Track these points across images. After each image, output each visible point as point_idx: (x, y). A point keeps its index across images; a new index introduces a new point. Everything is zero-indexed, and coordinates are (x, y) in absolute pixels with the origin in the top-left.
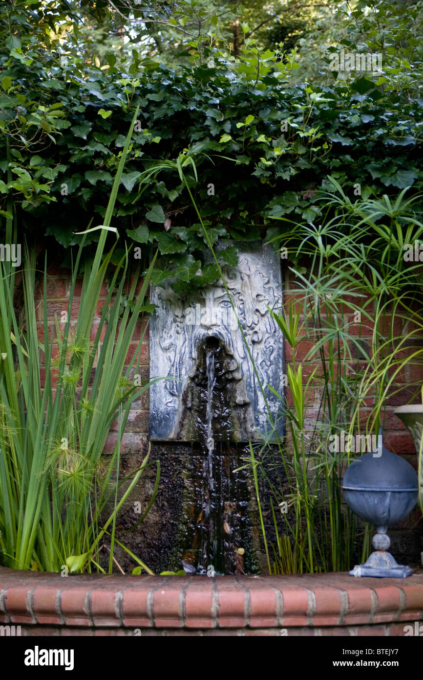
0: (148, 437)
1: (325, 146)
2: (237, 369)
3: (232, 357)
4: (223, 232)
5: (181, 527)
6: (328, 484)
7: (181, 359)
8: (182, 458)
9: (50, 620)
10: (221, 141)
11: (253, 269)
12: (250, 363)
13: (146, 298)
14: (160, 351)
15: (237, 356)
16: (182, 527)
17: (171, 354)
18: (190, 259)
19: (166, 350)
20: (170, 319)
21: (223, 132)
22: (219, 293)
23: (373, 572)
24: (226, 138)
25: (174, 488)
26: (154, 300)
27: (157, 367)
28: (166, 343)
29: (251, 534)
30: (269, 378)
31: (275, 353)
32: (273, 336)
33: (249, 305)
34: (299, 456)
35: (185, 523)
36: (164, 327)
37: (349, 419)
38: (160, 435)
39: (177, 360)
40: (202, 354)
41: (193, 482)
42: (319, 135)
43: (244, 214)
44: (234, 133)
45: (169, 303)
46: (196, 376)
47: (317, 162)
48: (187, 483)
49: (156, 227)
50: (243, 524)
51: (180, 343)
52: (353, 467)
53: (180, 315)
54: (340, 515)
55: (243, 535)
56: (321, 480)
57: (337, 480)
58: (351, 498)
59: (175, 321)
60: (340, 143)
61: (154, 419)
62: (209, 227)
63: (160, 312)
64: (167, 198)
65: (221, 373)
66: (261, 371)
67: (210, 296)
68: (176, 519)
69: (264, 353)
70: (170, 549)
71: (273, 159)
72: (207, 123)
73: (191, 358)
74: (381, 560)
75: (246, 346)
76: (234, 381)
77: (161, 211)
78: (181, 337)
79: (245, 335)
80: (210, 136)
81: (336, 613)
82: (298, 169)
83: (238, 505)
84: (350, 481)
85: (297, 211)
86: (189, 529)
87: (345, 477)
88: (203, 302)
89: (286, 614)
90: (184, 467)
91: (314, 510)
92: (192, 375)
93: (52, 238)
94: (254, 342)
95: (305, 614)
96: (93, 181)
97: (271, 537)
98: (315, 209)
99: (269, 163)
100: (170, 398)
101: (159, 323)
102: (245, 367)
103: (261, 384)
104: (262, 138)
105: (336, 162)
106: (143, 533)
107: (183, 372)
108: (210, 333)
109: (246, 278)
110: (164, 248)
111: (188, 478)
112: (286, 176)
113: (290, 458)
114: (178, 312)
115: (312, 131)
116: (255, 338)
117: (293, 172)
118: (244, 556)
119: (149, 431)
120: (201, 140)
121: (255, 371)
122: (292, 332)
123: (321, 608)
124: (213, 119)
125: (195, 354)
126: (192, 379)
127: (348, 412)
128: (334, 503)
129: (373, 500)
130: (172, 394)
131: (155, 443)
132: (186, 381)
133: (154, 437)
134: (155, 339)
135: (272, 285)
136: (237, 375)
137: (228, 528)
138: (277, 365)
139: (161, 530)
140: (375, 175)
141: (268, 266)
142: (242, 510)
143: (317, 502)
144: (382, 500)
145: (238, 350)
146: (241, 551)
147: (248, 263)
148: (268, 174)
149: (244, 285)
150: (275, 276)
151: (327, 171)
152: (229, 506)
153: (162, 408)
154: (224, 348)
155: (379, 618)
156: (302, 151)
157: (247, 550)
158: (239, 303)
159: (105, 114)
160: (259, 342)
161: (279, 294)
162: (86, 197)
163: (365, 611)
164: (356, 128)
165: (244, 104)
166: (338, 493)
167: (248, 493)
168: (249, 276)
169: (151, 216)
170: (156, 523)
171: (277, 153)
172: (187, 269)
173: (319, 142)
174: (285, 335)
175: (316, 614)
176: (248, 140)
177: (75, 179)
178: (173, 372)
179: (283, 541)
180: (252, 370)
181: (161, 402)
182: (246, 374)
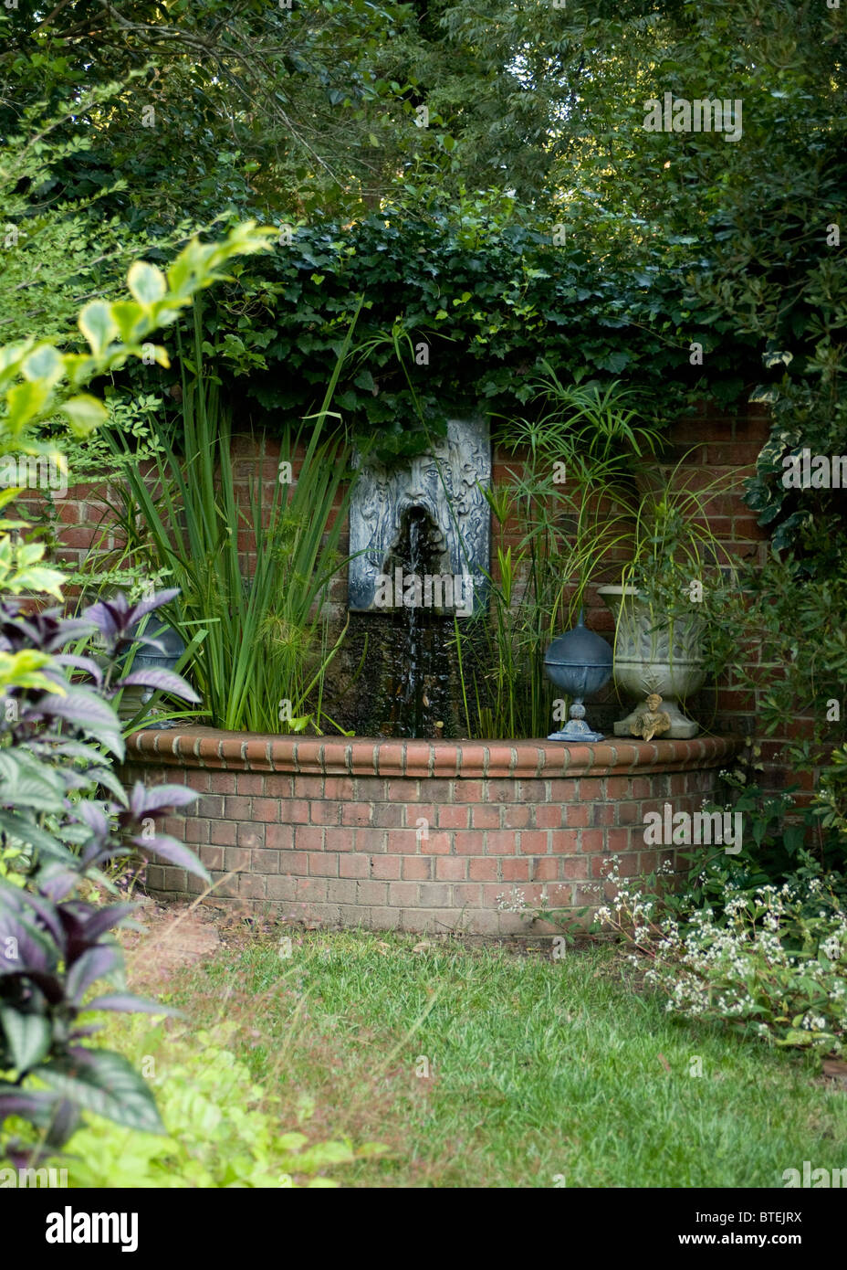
0: (346, 608)
1: (541, 324)
2: (442, 541)
3: (437, 528)
4: (433, 400)
5: (378, 699)
6: (530, 660)
7: (383, 527)
8: (381, 630)
9: (286, 768)
10: (438, 317)
11: (462, 438)
12: (456, 535)
13: (348, 463)
14: (361, 519)
15: (442, 528)
16: (381, 700)
17: (373, 523)
18: (398, 428)
19: (367, 518)
20: (373, 486)
21: (439, 308)
22: (426, 462)
23: (569, 737)
24: (442, 315)
25: (373, 660)
26: (356, 464)
27: (358, 535)
28: (368, 511)
29: (451, 707)
30: (474, 551)
31: (481, 526)
32: (480, 508)
33: (457, 476)
34: (504, 631)
35: (383, 696)
36: (366, 494)
37: (553, 599)
38: (359, 606)
39: (380, 529)
40: (406, 523)
41: (392, 655)
42: (535, 314)
43: (456, 384)
44: (451, 310)
45: (372, 468)
46: (399, 546)
47: (533, 340)
48: (386, 655)
49: (363, 394)
50: (442, 698)
51: (382, 511)
52: (555, 644)
53: (384, 482)
54: (541, 690)
55: (442, 709)
56: (524, 655)
57: (540, 655)
58: (552, 672)
59: (378, 488)
60: (554, 323)
61: (353, 589)
62: (418, 394)
63: (364, 478)
64: (376, 364)
65: (425, 545)
66: (466, 543)
67: (416, 465)
68: (374, 692)
69: (470, 525)
70: (367, 720)
71: (488, 335)
72: (424, 298)
73: (394, 527)
74: (576, 727)
75: (452, 516)
76: (439, 552)
77: (370, 377)
78: (384, 506)
79: (452, 506)
80: (427, 312)
81: (534, 767)
82: (512, 346)
83: (438, 679)
84: (550, 656)
85: (511, 389)
86: (388, 702)
87: (547, 652)
88: (409, 470)
89: (492, 767)
90: (383, 639)
91: (515, 684)
92: (394, 545)
93: (254, 399)
94: (460, 513)
95: (508, 767)
96: (305, 350)
97: (472, 709)
98: (529, 388)
99: (484, 341)
100: (370, 569)
101: (361, 489)
102: (450, 539)
103: (467, 556)
104: (478, 316)
105: (550, 340)
106: (339, 705)
107: (385, 542)
108: (416, 503)
109: (454, 447)
110: (373, 415)
111: (387, 650)
112: (501, 355)
113: (493, 632)
114: (382, 480)
115: (528, 308)
116: (462, 510)
117: (508, 349)
118: (443, 728)
119: (347, 601)
120: (416, 313)
121: (461, 543)
122: (500, 506)
123: (521, 763)
124: (430, 295)
125: (398, 524)
126: (394, 550)
127: (553, 592)
128: (536, 678)
129: (571, 674)
130: (373, 564)
131: (353, 614)
132: (387, 552)
133: (353, 608)
134: (356, 507)
135: (481, 454)
136: (442, 547)
137: (427, 701)
138: (483, 538)
139: (357, 702)
140: (588, 357)
141: (476, 435)
142: (443, 684)
143: (519, 676)
144: (579, 674)
145: (443, 521)
146: (440, 724)
147: (456, 429)
148: (483, 351)
149: (452, 454)
150: (484, 446)
151: (541, 349)
152: (429, 680)
153: (362, 578)
154: (429, 519)
155: (570, 773)
156: (517, 327)
157: (446, 723)
158: (445, 473)
159: (318, 280)
160: (466, 514)
161: (487, 464)
162: (297, 365)
163: (559, 766)
164: (572, 305)
165: (459, 279)
166: (540, 667)
167: (449, 667)
168: (457, 445)
169: (360, 383)
170: (353, 695)
171: (493, 331)
172: (395, 438)
173: (533, 320)
174: (492, 509)
175: (517, 768)
176: (464, 317)
177: (284, 344)
178: (375, 541)
179: (484, 714)
180: (457, 542)
181: (361, 572)
182: (451, 546)
